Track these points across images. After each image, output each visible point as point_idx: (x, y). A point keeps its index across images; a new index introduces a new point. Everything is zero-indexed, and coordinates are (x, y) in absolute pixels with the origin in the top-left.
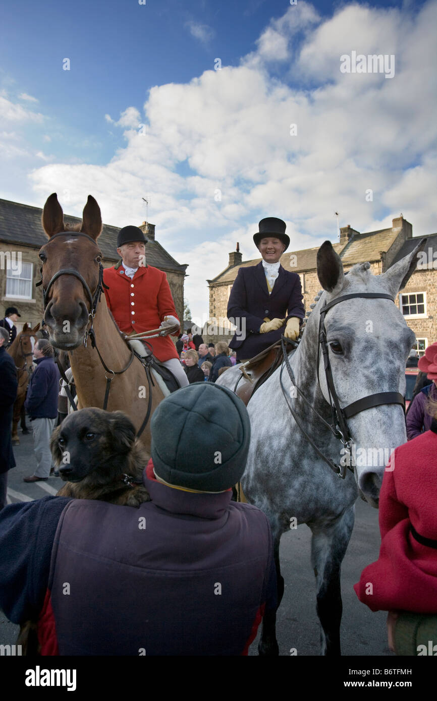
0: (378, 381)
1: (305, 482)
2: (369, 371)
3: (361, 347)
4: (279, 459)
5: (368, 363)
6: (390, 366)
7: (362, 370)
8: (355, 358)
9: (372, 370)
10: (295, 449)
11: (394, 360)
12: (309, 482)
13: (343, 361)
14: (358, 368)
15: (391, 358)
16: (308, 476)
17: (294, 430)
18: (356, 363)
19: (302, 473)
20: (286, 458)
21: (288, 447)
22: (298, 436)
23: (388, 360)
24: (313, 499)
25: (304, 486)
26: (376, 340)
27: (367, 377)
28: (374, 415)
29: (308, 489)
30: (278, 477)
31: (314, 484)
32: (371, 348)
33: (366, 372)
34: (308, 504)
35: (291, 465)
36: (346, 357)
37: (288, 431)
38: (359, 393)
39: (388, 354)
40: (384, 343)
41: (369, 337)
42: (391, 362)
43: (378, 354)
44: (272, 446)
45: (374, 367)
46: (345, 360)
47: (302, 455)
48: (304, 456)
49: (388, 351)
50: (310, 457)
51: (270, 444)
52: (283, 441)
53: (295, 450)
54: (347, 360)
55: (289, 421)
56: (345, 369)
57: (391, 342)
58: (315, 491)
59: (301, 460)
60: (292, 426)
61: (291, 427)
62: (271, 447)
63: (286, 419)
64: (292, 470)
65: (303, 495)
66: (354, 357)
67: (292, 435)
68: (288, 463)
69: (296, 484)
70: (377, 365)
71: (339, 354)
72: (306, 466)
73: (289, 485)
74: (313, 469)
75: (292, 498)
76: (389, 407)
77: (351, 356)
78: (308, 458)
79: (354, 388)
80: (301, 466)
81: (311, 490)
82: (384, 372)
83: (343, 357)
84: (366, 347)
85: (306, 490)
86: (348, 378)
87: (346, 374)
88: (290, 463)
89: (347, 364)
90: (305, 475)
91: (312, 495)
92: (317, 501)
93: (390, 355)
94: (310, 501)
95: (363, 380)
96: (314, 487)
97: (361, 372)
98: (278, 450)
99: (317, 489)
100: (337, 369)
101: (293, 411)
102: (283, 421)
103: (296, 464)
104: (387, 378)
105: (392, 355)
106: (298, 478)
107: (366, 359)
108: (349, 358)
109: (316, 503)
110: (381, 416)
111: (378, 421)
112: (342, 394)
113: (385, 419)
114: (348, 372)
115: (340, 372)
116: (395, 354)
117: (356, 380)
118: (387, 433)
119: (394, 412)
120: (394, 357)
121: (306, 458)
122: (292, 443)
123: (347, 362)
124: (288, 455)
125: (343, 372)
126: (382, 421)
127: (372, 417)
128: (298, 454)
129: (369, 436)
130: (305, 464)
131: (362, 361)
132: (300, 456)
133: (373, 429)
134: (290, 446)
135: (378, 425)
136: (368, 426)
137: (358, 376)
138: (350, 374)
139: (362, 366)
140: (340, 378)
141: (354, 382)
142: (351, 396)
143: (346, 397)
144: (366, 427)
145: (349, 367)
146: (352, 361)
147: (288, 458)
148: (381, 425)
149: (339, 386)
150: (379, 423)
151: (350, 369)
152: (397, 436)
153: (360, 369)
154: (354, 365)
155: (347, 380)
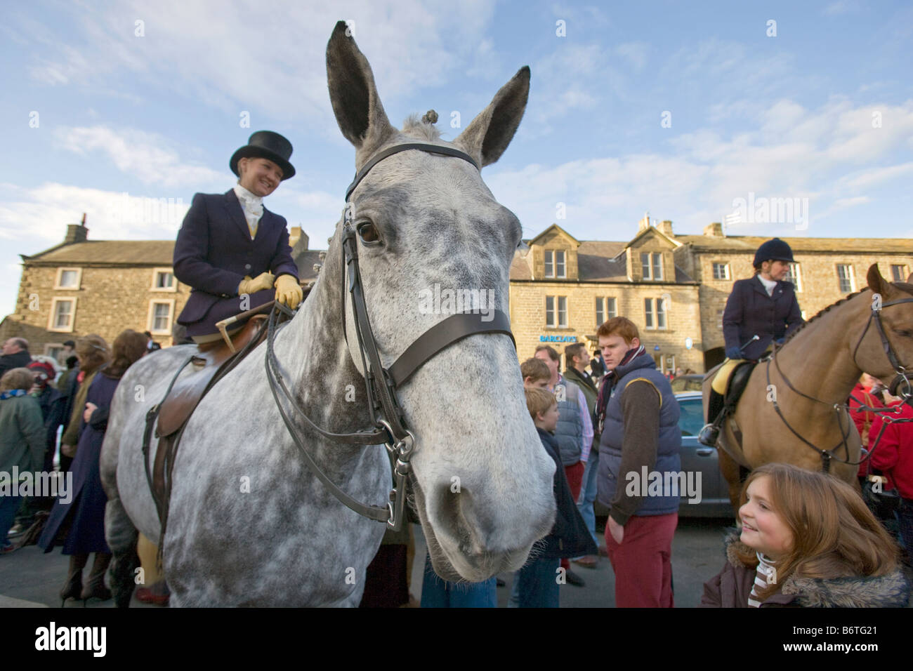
1: (299, 545)
2: (440, 269)
3: (422, 224)
4: (255, 510)
5: (436, 253)
6: (483, 261)
7: (425, 270)
8: (411, 247)
9: (446, 265)
10: (286, 488)
11: (489, 253)
12: (305, 545)
13: (385, 259)
14: (415, 268)
15: (483, 248)
16: (305, 533)
17: (288, 454)
18: (412, 255)
19: (295, 531)
20: (267, 506)
21: (274, 485)
22: (295, 466)
23: (476, 251)
24: (310, 576)
25: (295, 554)
26: (451, 215)
27: (436, 283)
28: (454, 359)
29: (302, 560)
30: (247, 545)
31: (315, 549)
32: (443, 227)
33: (433, 273)
34: (300, 585)
35: (276, 518)
36: (390, 250)
37: (275, 456)
38: (419, 320)
39: (475, 241)
40: (467, 222)
41: (438, 207)
42: (484, 255)
43: (457, 239)
45: (450, 260)
46: (388, 256)
47: (299, 497)
48: (303, 500)
49: (477, 236)
50: (313, 502)
52: (265, 475)
53: (286, 491)
54: (392, 254)
55: (278, 438)
56: (390, 275)
57: (480, 222)
58: (316, 562)
59: (296, 507)
60: (285, 448)
61: (283, 448)
64: (278, 528)
65: (292, 570)
66: (406, 245)
67: (283, 463)
68: (270, 515)
69: (282, 551)
70: (457, 257)
71: (376, 245)
72: (304, 517)
73: (268, 554)
74: (316, 521)
75: (271, 578)
76: (485, 338)
77: (403, 245)
78: (309, 503)
79: (410, 312)
80: (295, 519)
81: (308, 560)
82: (472, 271)
83: (384, 251)
84: (432, 225)
85: (299, 560)
86: (396, 294)
87: (391, 286)
88: (274, 516)
89: (393, 262)
90: (300, 534)
91: (309, 570)
92: (317, 579)
93: (481, 243)
94: (304, 580)
96: (314, 555)
97: (422, 276)
98: (253, 494)
99: (321, 558)
100: (373, 281)
101: (289, 420)
102: (266, 439)
103: (287, 518)
104: (479, 282)
105: (484, 243)
106: (286, 540)
107: (432, 246)
108: (395, 250)
109: (316, 584)
110: (470, 358)
111: (465, 370)
112: (383, 333)
113: (481, 363)
114: (395, 279)
115: (380, 285)
116: (489, 243)
117: (412, 294)
118: (486, 393)
119: (497, 348)
120: (487, 247)
121: (305, 504)
122: (282, 478)
123: (392, 259)
124: (273, 501)
125: (386, 282)
126: (474, 368)
127: (451, 364)
128: (292, 497)
129: (445, 407)
130: (302, 513)
131: (424, 251)
132: (295, 501)
133: (454, 391)
134: (278, 483)
135: (465, 381)
136: (443, 387)
137: (417, 284)
138: (400, 283)
139: (425, 261)
140: (379, 299)
141: (409, 299)
142: (401, 333)
143: (393, 337)
144: (437, 390)
145: (397, 269)
146: (404, 255)
147: (272, 506)
148: (471, 378)
149: (376, 317)
150: (467, 375)
151: (399, 271)
152: (508, 398)
153: (422, 269)
154: (408, 262)
155: (393, 298)
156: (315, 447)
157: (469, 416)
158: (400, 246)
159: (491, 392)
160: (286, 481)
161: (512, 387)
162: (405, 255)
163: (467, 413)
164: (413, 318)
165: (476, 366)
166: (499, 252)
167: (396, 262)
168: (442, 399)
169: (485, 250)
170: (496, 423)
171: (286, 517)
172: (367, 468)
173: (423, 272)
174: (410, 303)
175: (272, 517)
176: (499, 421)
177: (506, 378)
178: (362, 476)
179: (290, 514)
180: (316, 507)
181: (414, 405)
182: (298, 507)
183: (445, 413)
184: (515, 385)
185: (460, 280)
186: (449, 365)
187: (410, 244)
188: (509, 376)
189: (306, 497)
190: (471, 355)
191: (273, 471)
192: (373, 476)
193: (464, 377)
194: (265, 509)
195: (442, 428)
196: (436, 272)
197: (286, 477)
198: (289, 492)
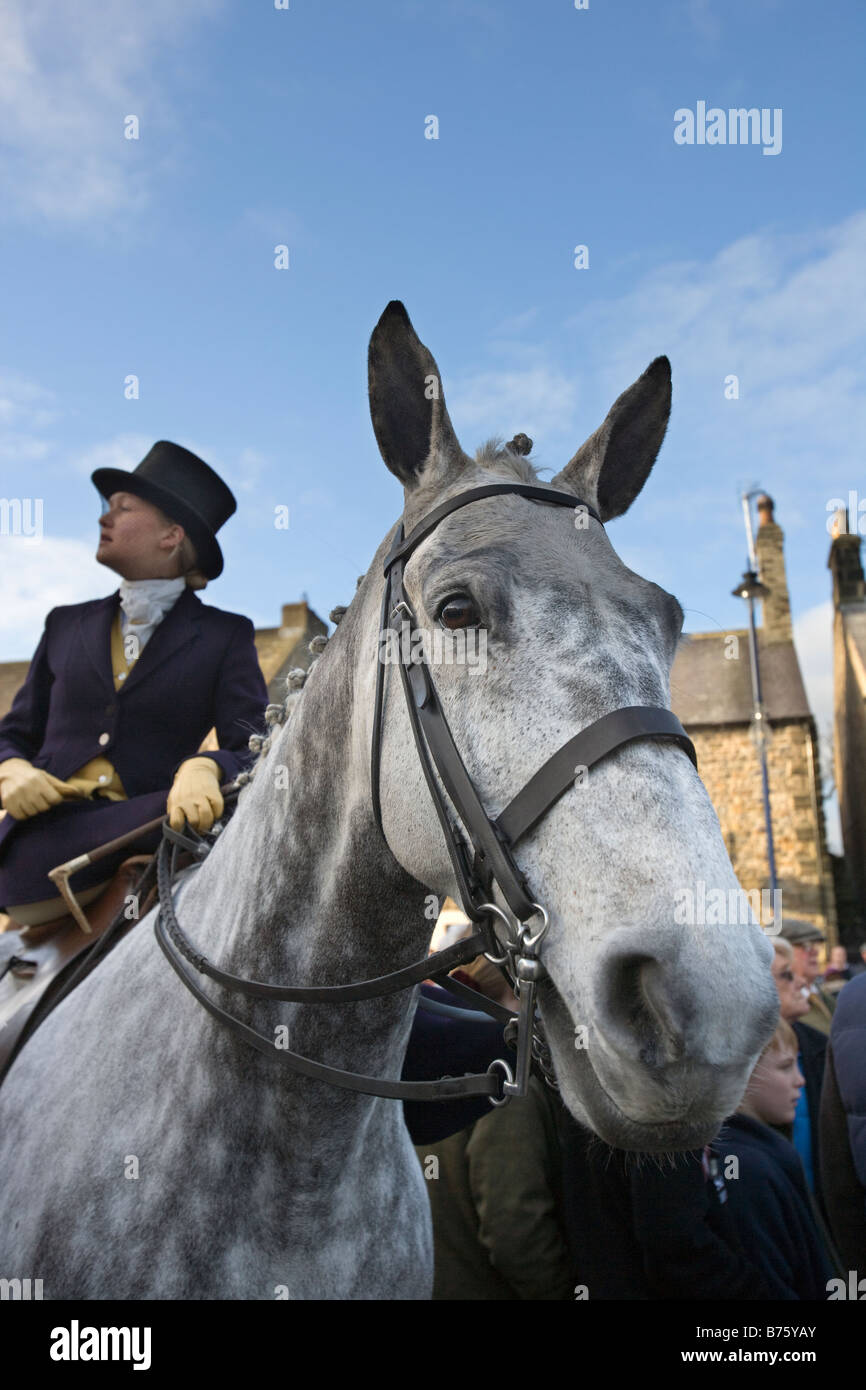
0: (612, 688)
2: (578, 664)
3: (544, 601)
4: (133, 1271)
5: (570, 642)
6: (637, 657)
7: (554, 667)
8: (530, 634)
9: (587, 658)
10: (199, 1206)
11: (643, 647)
14: (538, 664)
15: (634, 640)
18: (531, 647)
20: (159, 1258)
21: (172, 1206)
22: (215, 1151)
23: (626, 643)
26: (581, 589)
27: (572, 685)
28: (613, 785)
32: (574, 605)
33: (568, 670)
36: (496, 636)
38: (550, 740)
39: (622, 629)
40: (607, 602)
41: (562, 578)
42: (637, 649)
43: (596, 623)
44: (108, 1224)
45: (592, 651)
46: (493, 647)
47: (225, 1225)
48: (233, 1230)
49: (622, 622)
50: (255, 1233)
51: (99, 1214)
53: (197, 1213)
54: (501, 644)
56: (497, 677)
57: (625, 603)
59: (218, 1251)
62: (100, 1232)
63: (168, 1097)
66: (522, 630)
67: (190, 1151)
70: (601, 648)
72: (236, 1276)
77: (517, 630)
78: (247, 1238)
79: (532, 730)
80: (218, 1280)
82: (625, 669)
84: (558, 602)
86: (507, 705)
87: (499, 692)
89: (501, 656)
93: (631, 632)
95: (561, 696)
97: (550, 675)
98: (129, 1234)
104: (635, 683)
105: (635, 632)
107: (563, 632)
108: (506, 638)
110: (641, 781)
111: (634, 798)
112: (486, 765)
113: (658, 786)
114: (506, 682)
115: (478, 694)
116: (642, 634)
117: (535, 702)
118: (670, 824)
119: (676, 771)
120: (640, 638)
121: (240, 1239)
122: (188, 1185)
123: (500, 652)
124: (170, 1245)
125: (489, 688)
126: (648, 793)
127: (610, 793)
128: (210, 1228)
129: (604, 856)
130: (234, 1265)
131: (551, 638)
132: (218, 1234)
133: (618, 831)
134: (180, 1199)
135: (635, 813)
136: (599, 829)
137: (542, 687)
138: (514, 687)
139: (553, 654)
140: (478, 713)
141: (531, 710)
142: (520, 761)
143: (504, 773)
144: (590, 834)
145: (509, 665)
146: (519, 645)
147: (169, 1253)
148: (646, 808)
149: (475, 743)
150: (639, 805)
151: (513, 669)
152: (702, 834)
153: (547, 664)
154: (527, 656)
155: (503, 711)
156: (258, 1102)
157: (647, 859)
158: (513, 631)
159: (678, 823)
160: (197, 1191)
161: (706, 820)
162: (521, 646)
163: (643, 856)
164: (540, 736)
165: (651, 790)
166: (656, 648)
167: (507, 656)
168: (600, 845)
169: (638, 643)
170: (690, 864)
171: (199, 1275)
172: (371, 1162)
173: (551, 670)
174: (534, 716)
175: (171, 1280)
176: (693, 861)
177: (694, 808)
178: (361, 1183)
179: (208, 1269)
180: (262, 1248)
181: (545, 869)
182: (223, 1250)
183: (607, 864)
184: (709, 819)
185: (610, 678)
186: (607, 794)
187: (528, 629)
188: (698, 806)
189: (239, 1222)
190: (641, 776)
191: (169, 1175)
192: (384, 1183)
193: (633, 809)
194: (156, 1265)
195: (603, 886)
196: (573, 669)
197: (198, 1181)
198: (204, 1214)
